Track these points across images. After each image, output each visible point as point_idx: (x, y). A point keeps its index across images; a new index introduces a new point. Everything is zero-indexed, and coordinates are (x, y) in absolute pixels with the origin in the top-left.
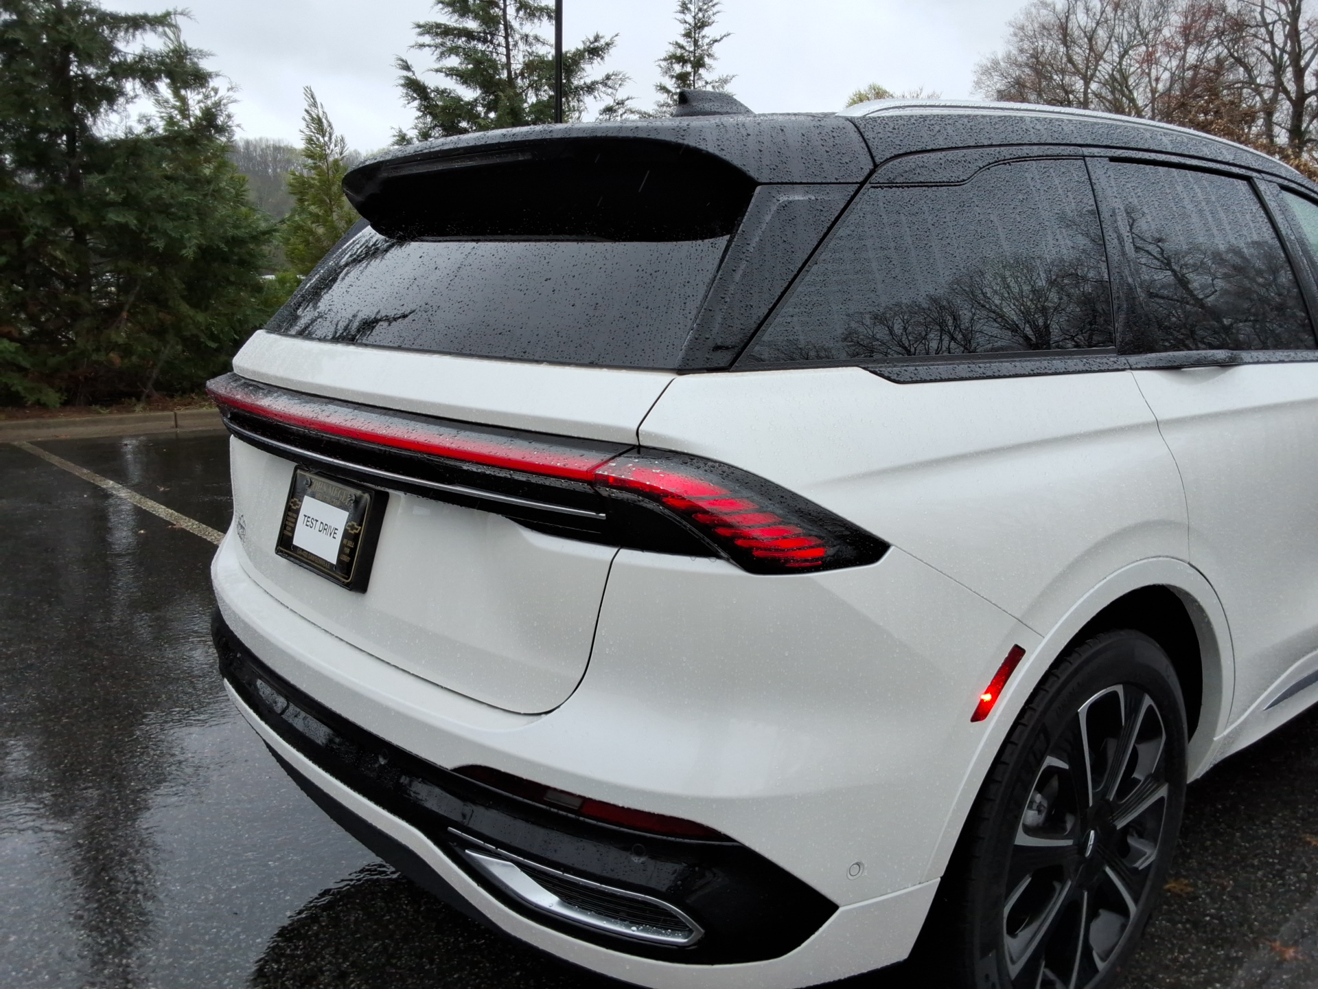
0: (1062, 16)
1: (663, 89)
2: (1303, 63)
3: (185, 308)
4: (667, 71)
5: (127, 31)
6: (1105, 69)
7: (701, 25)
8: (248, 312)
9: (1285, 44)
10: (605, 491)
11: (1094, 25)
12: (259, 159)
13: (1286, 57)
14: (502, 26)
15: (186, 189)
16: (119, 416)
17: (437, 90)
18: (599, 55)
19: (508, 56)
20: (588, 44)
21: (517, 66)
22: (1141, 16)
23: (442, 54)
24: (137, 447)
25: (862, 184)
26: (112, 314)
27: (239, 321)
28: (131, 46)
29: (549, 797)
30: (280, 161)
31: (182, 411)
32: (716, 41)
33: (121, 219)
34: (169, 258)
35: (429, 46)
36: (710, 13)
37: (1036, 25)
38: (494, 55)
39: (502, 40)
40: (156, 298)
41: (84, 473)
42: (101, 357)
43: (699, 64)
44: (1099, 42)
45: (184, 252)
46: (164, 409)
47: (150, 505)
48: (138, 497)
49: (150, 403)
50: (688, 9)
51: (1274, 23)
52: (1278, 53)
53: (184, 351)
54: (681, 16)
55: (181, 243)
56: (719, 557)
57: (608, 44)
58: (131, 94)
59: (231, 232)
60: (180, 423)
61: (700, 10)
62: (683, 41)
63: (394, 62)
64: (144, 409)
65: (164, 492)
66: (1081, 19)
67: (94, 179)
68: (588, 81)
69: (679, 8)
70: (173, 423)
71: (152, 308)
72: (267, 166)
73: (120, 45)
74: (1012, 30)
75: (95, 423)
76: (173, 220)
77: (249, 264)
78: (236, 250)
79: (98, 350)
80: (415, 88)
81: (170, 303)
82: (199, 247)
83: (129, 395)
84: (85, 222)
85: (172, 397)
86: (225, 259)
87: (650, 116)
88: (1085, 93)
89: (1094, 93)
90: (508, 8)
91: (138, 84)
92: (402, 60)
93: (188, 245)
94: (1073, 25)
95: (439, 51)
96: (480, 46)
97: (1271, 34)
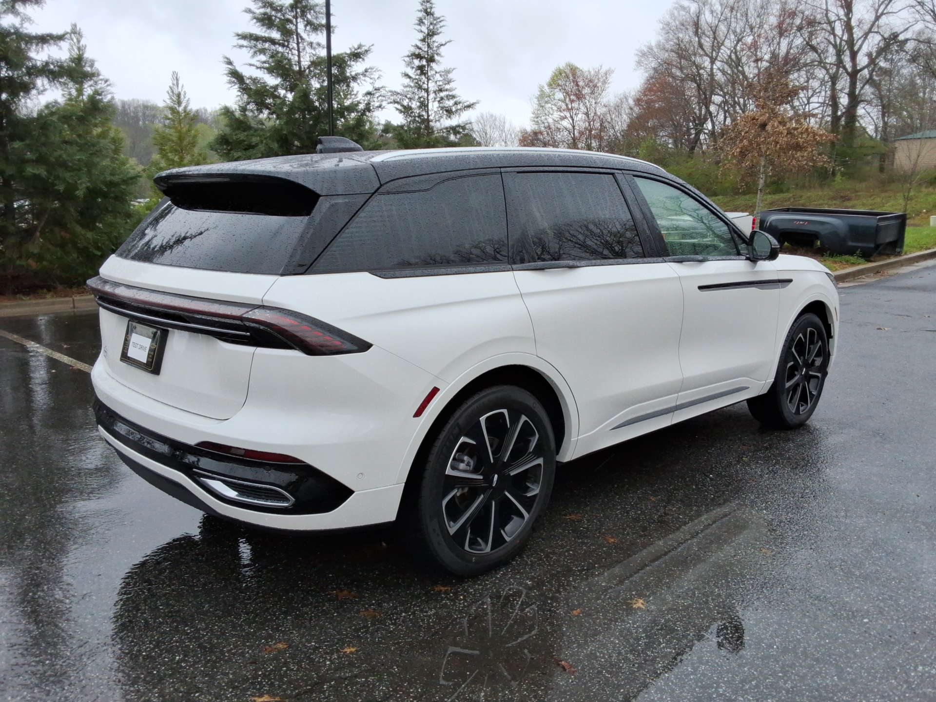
0: (694, 16)
1: (407, 76)
2: (856, 48)
3: (78, 229)
4: (409, 64)
5: (37, 45)
6: (725, 52)
7: (431, 34)
8: (122, 231)
9: (843, 35)
10: (247, 324)
11: (717, 22)
12: (132, 114)
13: (844, 43)
14: (295, 37)
15: (79, 151)
16: (34, 301)
17: (251, 78)
18: (360, 58)
19: (299, 56)
20: (353, 50)
21: (305, 62)
22: (749, 15)
23: (255, 52)
24: (48, 321)
25: (373, 194)
26: (29, 233)
27: (116, 237)
28: (39, 55)
29: (233, 451)
30: (148, 116)
31: (77, 298)
32: (442, 45)
33: (37, 172)
34: (68, 196)
35: (246, 47)
36: (438, 26)
37: (677, 23)
38: (290, 55)
39: (295, 46)
40: (58, 221)
41: (15, 337)
42: (23, 262)
43: (431, 60)
44: (721, 33)
45: (77, 192)
46: (65, 296)
47: (58, 356)
48: (50, 351)
49: (57, 294)
50: (423, 23)
51: (835, 21)
52: (838, 41)
53: (78, 257)
54: (418, 27)
55: (75, 187)
56: (295, 349)
57: (366, 51)
58: (42, 88)
59: (109, 178)
60: (76, 305)
61: (431, 24)
62: (420, 44)
63: (222, 59)
64: (53, 296)
65: (66, 349)
66: (707, 18)
67: (17, 145)
68: (353, 74)
69: (417, 22)
70: (72, 305)
71: (56, 230)
72: (138, 120)
73: (32, 54)
74: (661, 26)
75: (20, 306)
76: (69, 171)
77: (121, 198)
78: (113, 189)
79: (20, 257)
80: (236, 76)
81: (69, 226)
82: (88, 188)
83: (42, 288)
84: (11, 173)
85: (71, 287)
86: (105, 196)
87: (398, 94)
88: (712, 69)
89: (719, 69)
90: (299, 24)
91: (46, 81)
92: (227, 59)
93: (80, 188)
94: (702, 22)
95: (252, 51)
96: (280, 49)
97: (833, 29)
